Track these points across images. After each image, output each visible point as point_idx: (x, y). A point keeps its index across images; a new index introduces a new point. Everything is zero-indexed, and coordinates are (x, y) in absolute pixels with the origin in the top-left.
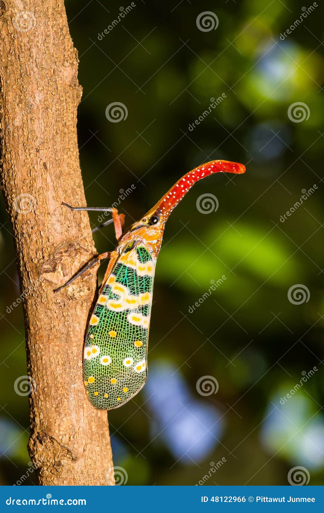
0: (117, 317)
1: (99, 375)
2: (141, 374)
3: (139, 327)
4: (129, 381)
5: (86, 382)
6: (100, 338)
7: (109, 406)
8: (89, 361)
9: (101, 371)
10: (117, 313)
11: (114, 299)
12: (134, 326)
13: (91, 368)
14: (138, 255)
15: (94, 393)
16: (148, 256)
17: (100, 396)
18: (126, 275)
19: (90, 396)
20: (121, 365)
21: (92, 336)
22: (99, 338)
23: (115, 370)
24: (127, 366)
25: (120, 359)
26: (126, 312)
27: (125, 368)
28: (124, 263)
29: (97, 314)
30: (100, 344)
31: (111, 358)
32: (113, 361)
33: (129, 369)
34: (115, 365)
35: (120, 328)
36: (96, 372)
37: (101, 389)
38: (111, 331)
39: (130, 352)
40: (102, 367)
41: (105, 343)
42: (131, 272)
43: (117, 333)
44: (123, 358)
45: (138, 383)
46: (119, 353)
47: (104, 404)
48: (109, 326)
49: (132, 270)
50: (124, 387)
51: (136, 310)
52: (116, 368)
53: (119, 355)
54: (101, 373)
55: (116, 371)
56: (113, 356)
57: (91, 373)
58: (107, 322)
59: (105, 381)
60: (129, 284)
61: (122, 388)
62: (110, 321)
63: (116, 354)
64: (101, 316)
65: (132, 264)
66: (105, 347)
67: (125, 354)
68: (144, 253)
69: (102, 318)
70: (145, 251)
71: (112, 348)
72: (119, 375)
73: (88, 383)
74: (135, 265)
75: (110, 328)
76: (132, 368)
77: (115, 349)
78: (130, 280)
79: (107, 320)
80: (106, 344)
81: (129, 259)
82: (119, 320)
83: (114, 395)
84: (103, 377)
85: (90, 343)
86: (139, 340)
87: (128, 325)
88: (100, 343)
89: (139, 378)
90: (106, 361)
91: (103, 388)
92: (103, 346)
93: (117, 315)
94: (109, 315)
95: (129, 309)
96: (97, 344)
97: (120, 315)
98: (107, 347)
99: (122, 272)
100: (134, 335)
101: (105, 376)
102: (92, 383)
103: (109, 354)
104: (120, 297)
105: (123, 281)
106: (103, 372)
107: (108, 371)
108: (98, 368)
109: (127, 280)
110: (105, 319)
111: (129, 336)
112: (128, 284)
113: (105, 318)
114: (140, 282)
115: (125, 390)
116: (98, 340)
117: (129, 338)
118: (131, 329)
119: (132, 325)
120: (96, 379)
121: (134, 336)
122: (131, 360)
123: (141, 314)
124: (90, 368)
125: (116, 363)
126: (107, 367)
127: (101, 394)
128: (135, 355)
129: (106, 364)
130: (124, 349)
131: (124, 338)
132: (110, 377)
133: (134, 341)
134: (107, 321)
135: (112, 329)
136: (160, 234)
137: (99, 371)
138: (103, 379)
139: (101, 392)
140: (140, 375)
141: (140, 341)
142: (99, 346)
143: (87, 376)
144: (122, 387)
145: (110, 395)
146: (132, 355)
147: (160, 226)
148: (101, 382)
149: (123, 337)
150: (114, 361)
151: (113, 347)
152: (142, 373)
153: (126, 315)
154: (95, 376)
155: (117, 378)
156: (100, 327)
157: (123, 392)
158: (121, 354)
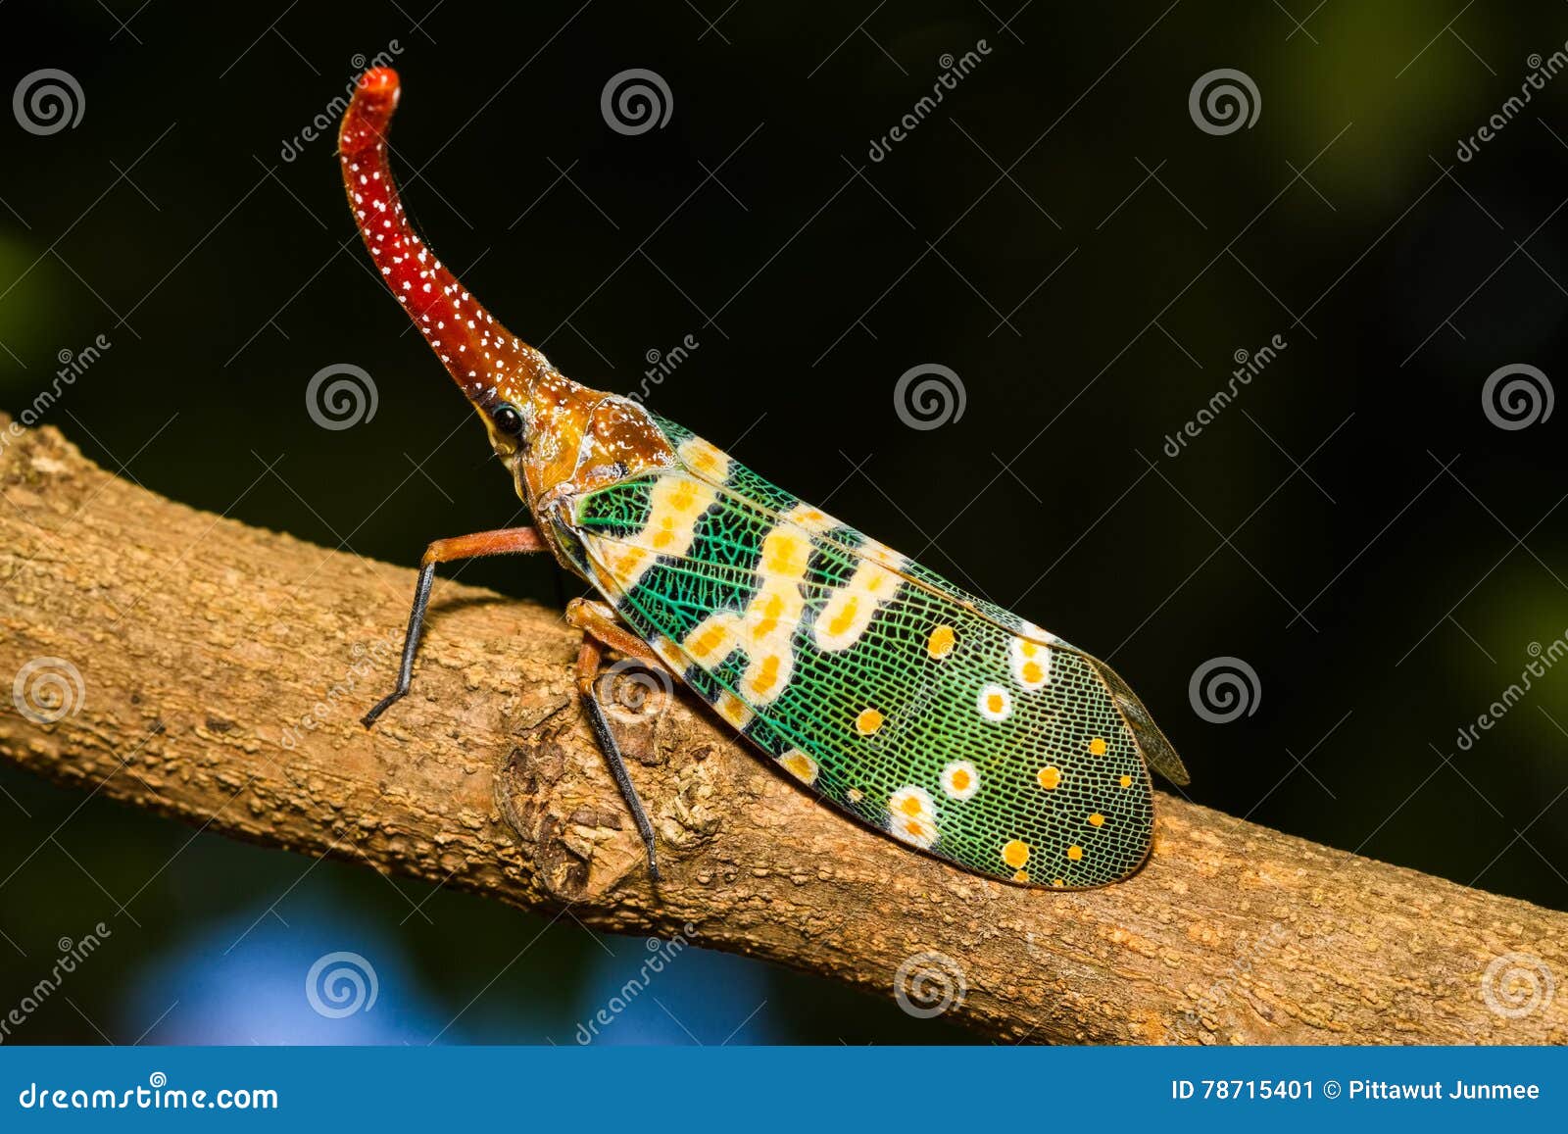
0: (809, 686)
1: (1010, 820)
2: (1057, 670)
3: (880, 618)
4: (1069, 723)
5: (1016, 874)
6: (872, 770)
7: (1140, 822)
8: (942, 837)
9: (996, 808)
10: (796, 680)
11: (742, 672)
12: (864, 637)
13: (970, 839)
14: (607, 533)
15: (1069, 858)
16: (629, 492)
17: (1091, 843)
18: (666, 599)
19: (1076, 877)
20: (999, 733)
21: (855, 796)
22: (870, 774)
23: (1007, 759)
24: (1006, 712)
25: (974, 728)
26: (803, 650)
27: (1013, 722)
28: (621, 589)
29: (780, 746)
30: (895, 778)
31: (956, 760)
32: (970, 757)
33: (1022, 710)
34: (991, 754)
35: (857, 689)
36: (993, 829)
37: (1063, 831)
38: (857, 725)
39: (960, 686)
40: (983, 799)
41: (894, 760)
42: (663, 578)
43: (873, 706)
44: (974, 716)
45: (1087, 697)
46: (948, 726)
47: (1125, 838)
48: (836, 726)
49: (657, 572)
50: (1084, 748)
51: (811, 610)
52: (1004, 754)
53: (955, 728)
54: (1004, 811)
55: (1013, 757)
56: (952, 750)
57: (990, 847)
58: (818, 726)
59: (1039, 808)
60: (702, 601)
61: (1088, 755)
62: (817, 714)
63: (950, 737)
64: (790, 740)
65: (633, 562)
66: (908, 765)
67: (958, 705)
68: (612, 504)
69: (796, 739)
70: (605, 497)
71: (921, 743)
72: (1034, 751)
73: (1024, 869)
74: (641, 553)
75: (843, 725)
76: (1021, 698)
77: (928, 731)
78: (690, 592)
79: (808, 725)
80: (901, 756)
81: (613, 569)
82: (824, 683)
83: (1103, 794)
84: (1022, 809)
85: (877, 812)
86: (929, 634)
87: (855, 658)
88: (888, 775)
89: (1069, 684)
90: (962, 779)
91: (1063, 823)
92: (902, 770)
93: (803, 683)
94: (793, 712)
95: (794, 633)
96: (891, 789)
97: (810, 673)
98: (912, 758)
99: (651, 607)
100: (901, 649)
101: (1019, 801)
102: (1030, 855)
103: (941, 762)
104: (741, 651)
105: (685, 617)
106: (1003, 803)
107: (1005, 787)
108: (981, 816)
109: (688, 603)
110: (805, 730)
111: (895, 667)
112: (702, 606)
113: (802, 728)
114: (713, 555)
115: (1098, 747)
116: (876, 781)
117: (905, 672)
118: (875, 654)
119: (859, 642)
120: (1021, 836)
121: (905, 650)
122: (990, 691)
123: (836, 591)
124: (970, 843)
125: (982, 746)
126: (986, 782)
127: (1082, 838)
128: (976, 670)
129: (974, 786)
130: (939, 700)
131: (898, 688)
132: (1030, 787)
133: (924, 653)
134: (813, 726)
135: (849, 716)
136: (568, 412)
137: (995, 815)
138: (1029, 812)
139: (1076, 834)
140: (1062, 679)
141: (935, 631)
142: (898, 785)
143: (995, 865)
144: (1082, 756)
145: (1099, 805)
146: (973, 682)
147: (538, 405)
148: (1036, 821)
149: (893, 689)
150: (972, 753)
151: (918, 737)
152: (1054, 666)
153: (815, 653)
154: (1007, 837)
155: (1044, 761)
156: (828, 758)
157: (1105, 758)
158: (955, 720)
